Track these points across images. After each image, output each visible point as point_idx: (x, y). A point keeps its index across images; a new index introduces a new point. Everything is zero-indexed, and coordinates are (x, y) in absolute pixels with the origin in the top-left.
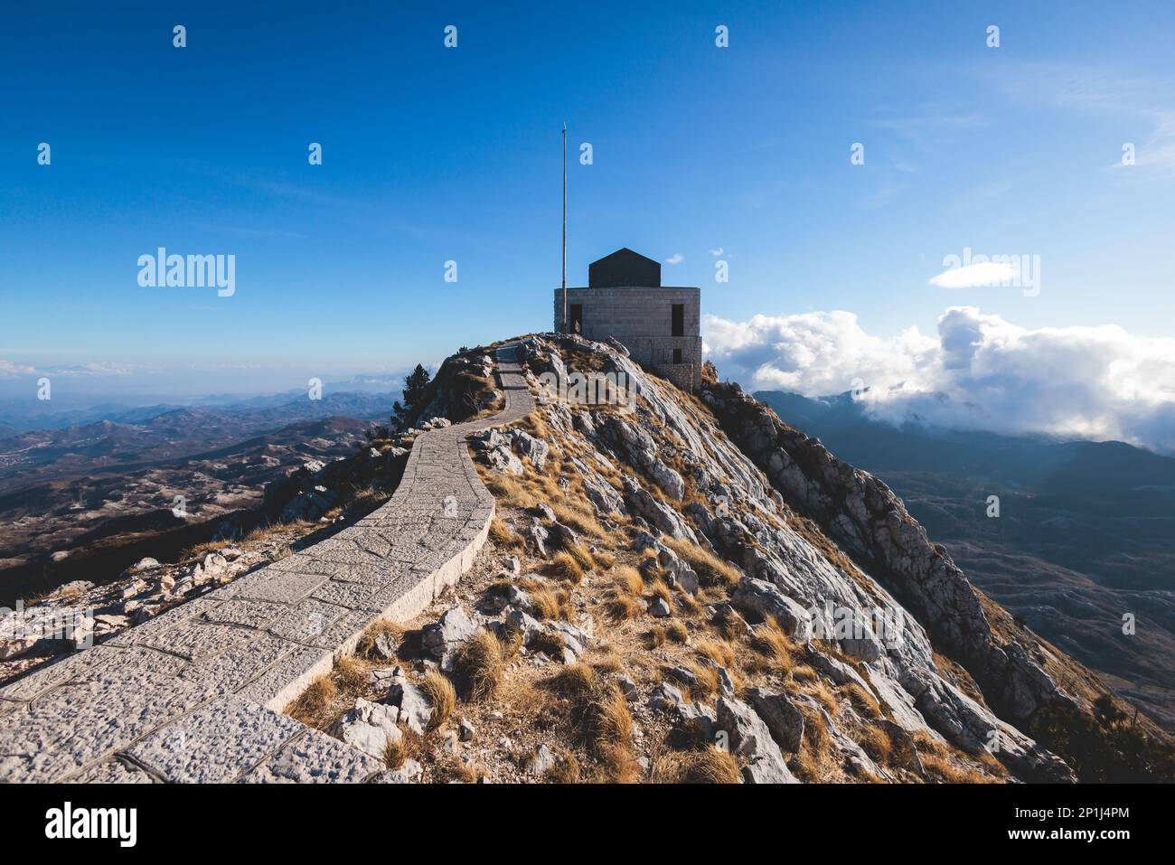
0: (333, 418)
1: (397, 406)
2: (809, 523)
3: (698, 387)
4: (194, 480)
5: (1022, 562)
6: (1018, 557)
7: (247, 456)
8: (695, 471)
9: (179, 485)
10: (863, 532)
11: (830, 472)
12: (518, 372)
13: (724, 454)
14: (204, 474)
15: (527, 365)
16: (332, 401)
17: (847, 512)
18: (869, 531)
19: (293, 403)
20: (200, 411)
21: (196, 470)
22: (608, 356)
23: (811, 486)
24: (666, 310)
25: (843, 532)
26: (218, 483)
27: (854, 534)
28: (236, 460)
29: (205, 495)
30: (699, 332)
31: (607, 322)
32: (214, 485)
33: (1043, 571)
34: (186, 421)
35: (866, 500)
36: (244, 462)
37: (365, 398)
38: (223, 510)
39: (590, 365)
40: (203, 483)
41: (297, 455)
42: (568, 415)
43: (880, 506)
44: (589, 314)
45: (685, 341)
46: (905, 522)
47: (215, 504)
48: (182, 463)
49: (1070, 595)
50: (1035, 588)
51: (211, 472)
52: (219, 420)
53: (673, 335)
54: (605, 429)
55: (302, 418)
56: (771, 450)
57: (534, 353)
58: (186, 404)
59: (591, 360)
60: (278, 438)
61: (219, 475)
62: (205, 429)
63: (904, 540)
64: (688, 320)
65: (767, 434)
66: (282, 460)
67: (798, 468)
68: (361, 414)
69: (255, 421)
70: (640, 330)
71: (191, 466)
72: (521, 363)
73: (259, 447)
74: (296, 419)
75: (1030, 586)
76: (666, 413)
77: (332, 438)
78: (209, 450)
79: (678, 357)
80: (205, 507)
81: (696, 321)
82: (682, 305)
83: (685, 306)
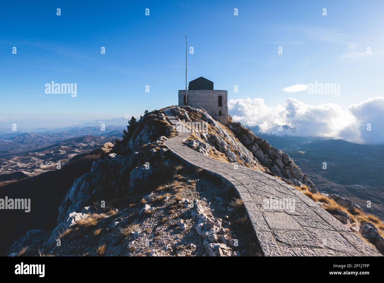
0: (87, 136)
1: (125, 131)
2: (266, 168)
3: (227, 124)
4: (31, 160)
5: (316, 178)
6: (315, 176)
7: (53, 150)
8: (238, 152)
9: (25, 162)
10: (282, 171)
11: (271, 151)
12: (175, 119)
13: (240, 146)
14: (36, 157)
15: (178, 117)
16: (86, 130)
17: (277, 164)
18: (283, 170)
19: (71, 131)
20: (34, 134)
21: (32, 156)
22: (203, 113)
23: (265, 156)
24: (216, 98)
25: (276, 171)
26: (41, 161)
27: (279, 172)
28: (49, 152)
29: (36, 166)
30: (227, 105)
31: (197, 102)
32: (39, 162)
33: (322, 180)
34: (28, 138)
35: (282, 160)
36: (52, 153)
37: (98, 128)
38: (43, 171)
39: (197, 116)
40: (35, 161)
41: (73, 149)
42: (199, 134)
43: (287, 162)
44: (191, 99)
45: (223, 108)
46: (295, 167)
47: (40, 169)
48: (27, 154)
49: (330, 188)
50: (320, 186)
51: (38, 157)
52: (42, 138)
53: (219, 106)
54: (210, 139)
55: (75, 136)
56: (252, 144)
57: (179, 112)
58: (28, 132)
59: (198, 115)
60: (65, 144)
61: (42, 158)
62: (36, 141)
63: (294, 173)
64: (224, 101)
65: (251, 139)
66: (67, 152)
67: (261, 150)
68: (97, 134)
69: (56, 137)
70: (207, 104)
71: (30, 155)
72: (175, 116)
73: (58, 147)
74: (72, 137)
75: (318, 185)
76: (224, 133)
77: (86, 143)
78: (37, 149)
79: (220, 113)
80: (36, 170)
81: (226, 101)
82: (222, 96)
83: (223, 97)
